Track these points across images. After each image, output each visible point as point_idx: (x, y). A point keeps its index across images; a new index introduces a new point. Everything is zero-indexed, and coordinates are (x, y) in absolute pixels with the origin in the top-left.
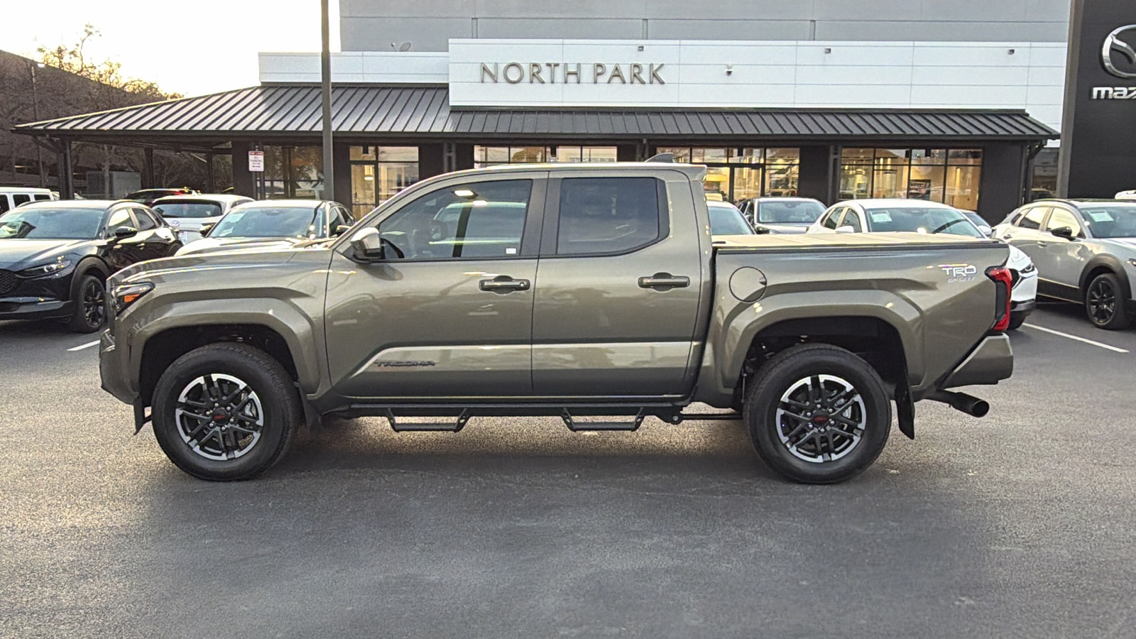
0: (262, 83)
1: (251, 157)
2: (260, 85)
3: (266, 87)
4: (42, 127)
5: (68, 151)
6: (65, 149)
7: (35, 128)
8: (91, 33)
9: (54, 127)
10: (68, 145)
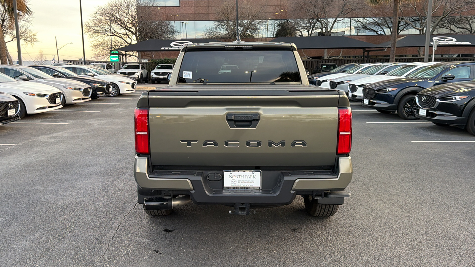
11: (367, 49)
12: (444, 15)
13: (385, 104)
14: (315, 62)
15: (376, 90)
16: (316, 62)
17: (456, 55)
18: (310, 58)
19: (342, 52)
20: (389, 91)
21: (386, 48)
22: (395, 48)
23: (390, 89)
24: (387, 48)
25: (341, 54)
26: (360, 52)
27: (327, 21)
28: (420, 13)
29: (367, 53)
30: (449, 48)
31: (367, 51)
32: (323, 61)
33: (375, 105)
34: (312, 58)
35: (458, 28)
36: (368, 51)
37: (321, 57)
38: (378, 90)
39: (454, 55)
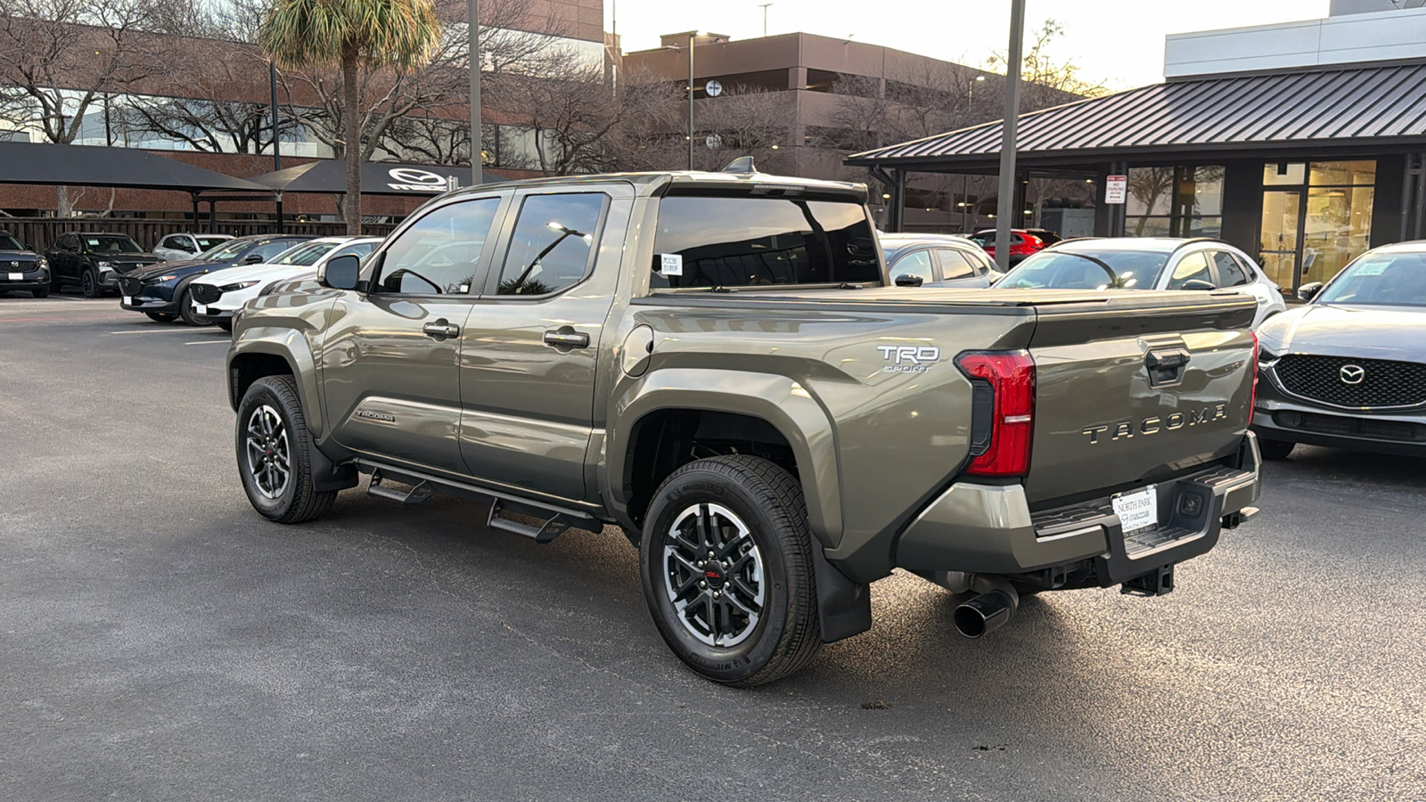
0: (1167, 78)
1: (1110, 184)
2: (1163, 81)
3: (1172, 83)
4: (873, 157)
5: (901, 183)
6: (898, 181)
7: (870, 157)
8: (1051, 31)
9: (885, 156)
10: (902, 177)
11: (203, 194)
12: (394, 112)
13: (158, 303)
14: (39, 229)
15: (142, 280)
16: (42, 227)
17: (385, 219)
18: (6, 213)
19: (113, 197)
20: (163, 281)
21: (279, 192)
22: (360, 196)
23: (165, 278)
24: (281, 195)
25: (111, 204)
26: (183, 203)
27: (59, 95)
28: (335, 100)
29: (209, 204)
30: (402, 200)
31: (204, 199)
32: (64, 224)
33: (144, 305)
34: (13, 215)
35: (406, 147)
36: (212, 200)
37: (36, 211)
38: (144, 280)
39: (381, 217)
